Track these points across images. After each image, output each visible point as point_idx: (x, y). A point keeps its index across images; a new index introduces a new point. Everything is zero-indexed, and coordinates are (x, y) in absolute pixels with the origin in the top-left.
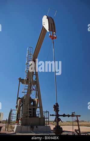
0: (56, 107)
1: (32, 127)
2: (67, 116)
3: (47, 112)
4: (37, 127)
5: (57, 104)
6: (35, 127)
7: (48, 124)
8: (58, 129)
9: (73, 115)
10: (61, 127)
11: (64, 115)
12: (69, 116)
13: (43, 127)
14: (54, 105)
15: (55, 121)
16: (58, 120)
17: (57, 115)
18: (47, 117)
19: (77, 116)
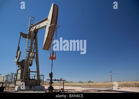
0: (51, 75)
1: (30, 87)
2: (57, 80)
3: (42, 75)
4: (34, 87)
5: (52, 73)
6: (33, 87)
7: (42, 84)
8: (51, 88)
9: (61, 80)
10: (53, 86)
11: (55, 80)
12: (58, 80)
13: (39, 86)
14: (50, 73)
15: (50, 83)
16: (51, 82)
17: (51, 80)
18: (42, 79)
19: (63, 81)
